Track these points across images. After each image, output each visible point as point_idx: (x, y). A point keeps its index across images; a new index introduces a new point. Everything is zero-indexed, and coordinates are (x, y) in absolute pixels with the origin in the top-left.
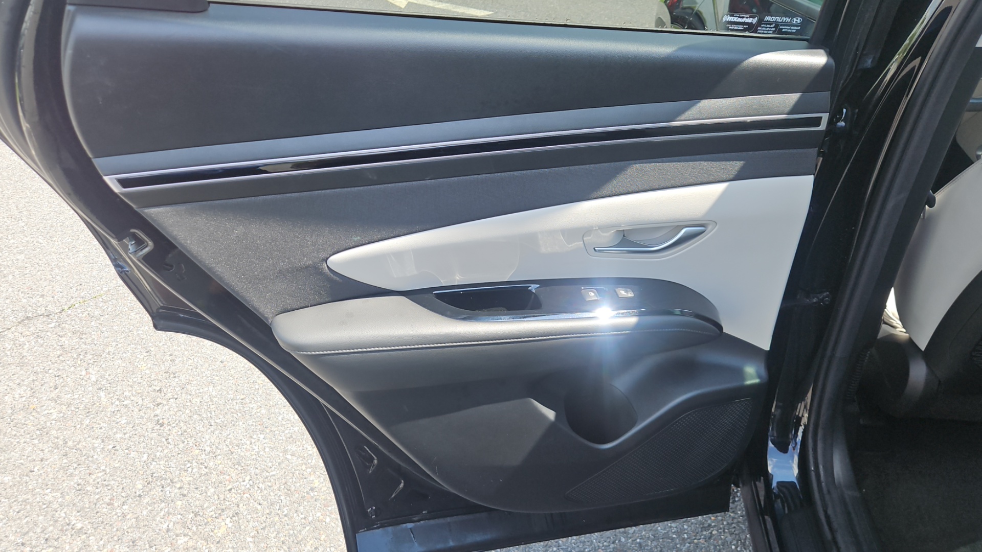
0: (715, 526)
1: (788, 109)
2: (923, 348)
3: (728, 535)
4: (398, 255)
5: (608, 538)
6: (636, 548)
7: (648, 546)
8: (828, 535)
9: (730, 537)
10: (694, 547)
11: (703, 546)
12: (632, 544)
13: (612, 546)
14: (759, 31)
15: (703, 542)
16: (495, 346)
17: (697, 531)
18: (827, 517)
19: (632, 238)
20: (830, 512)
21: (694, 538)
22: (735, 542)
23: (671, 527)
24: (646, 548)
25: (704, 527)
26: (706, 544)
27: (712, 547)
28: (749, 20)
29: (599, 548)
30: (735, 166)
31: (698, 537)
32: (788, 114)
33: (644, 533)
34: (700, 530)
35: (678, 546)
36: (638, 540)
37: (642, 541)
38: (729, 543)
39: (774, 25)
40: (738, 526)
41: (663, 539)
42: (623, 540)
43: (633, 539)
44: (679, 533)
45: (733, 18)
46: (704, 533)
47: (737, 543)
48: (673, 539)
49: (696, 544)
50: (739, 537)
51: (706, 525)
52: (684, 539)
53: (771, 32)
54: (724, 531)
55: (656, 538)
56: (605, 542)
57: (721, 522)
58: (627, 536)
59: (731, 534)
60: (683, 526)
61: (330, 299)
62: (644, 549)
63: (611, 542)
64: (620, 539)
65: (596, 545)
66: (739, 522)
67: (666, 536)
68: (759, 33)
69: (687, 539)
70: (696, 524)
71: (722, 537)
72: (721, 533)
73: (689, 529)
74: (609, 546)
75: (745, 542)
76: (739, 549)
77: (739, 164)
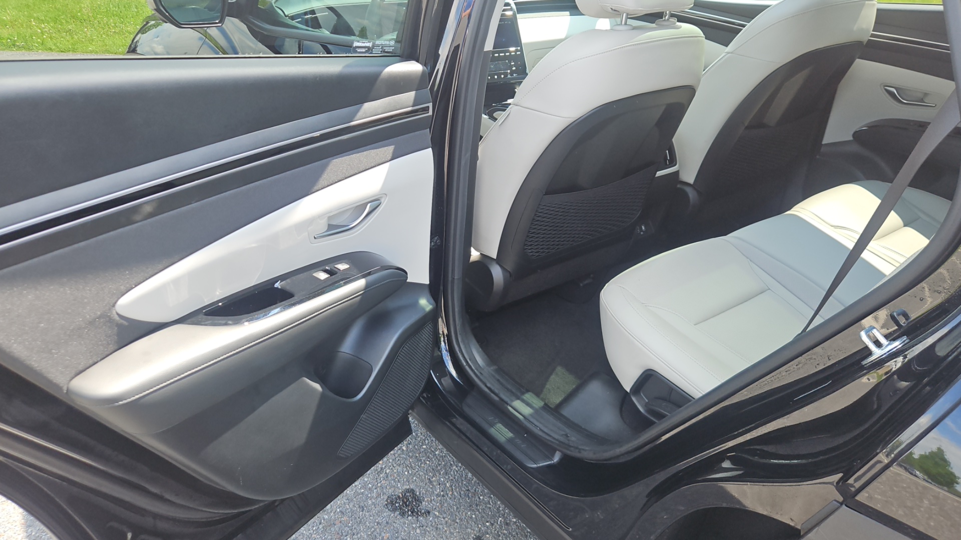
0: (385, 467)
1: (411, 104)
2: (495, 257)
3: (397, 467)
4: (176, 282)
5: (314, 523)
6: (341, 516)
7: (348, 509)
8: (496, 398)
9: (399, 468)
10: (380, 489)
11: (386, 485)
12: (335, 515)
13: (321, 527)
14: (374, 52)
15: (384, 482)
16: (257, 346)
17: (375, 477)
18: (489, 388)
19: (334, 223)
20: (488, 385)
21: (376, 483)
22: (405, 469)
23: (356, 486)
24: (347, 511)
25: (379, 472)
26: (388, 482)
27: (393, 482)
28: (367, 45)
29: (312, 535)
30: (389, 150)
31: (379, 481)
32: (412, 107)
33: (339, 502)
34: (377, 475)
35: (369, 495)
36: (338, 510)
37: (341, 509)
38: (401, 472)
39: (380, 48)
40: (400, 457)
41: (355, 497)
42: (326, 517)
43: (334, 511)
44: (364, 486)
45: (359, 43)
46: (381, 476)
47: (407, 469)
48: (362, 493)
49: (381, 486)
50: (406, 464)
51: (379, 470)
52: (370, 489)
53: (380, 52)
54: (393, 466)
55: (350, 500)
56: (314, 527)
57: (388, 462)
58: (328, 513)
59: (399, 465)
60: (364, 480)
61: (116, 348)
62: (346, 513)
63: (318, 524)
64: (323, 517)
65: (308, 534)
66: (399, 455)
67: (357, 494)
68: (374, 54)
69: (372, 487)
70: (372, 473)
71: (395, 471)
72: (392, 469)
73: (369, 479)
74: (318, 528)
75: (411, 465)
76: (410, 472)
77: (390, 149)
